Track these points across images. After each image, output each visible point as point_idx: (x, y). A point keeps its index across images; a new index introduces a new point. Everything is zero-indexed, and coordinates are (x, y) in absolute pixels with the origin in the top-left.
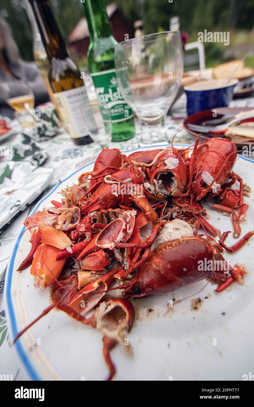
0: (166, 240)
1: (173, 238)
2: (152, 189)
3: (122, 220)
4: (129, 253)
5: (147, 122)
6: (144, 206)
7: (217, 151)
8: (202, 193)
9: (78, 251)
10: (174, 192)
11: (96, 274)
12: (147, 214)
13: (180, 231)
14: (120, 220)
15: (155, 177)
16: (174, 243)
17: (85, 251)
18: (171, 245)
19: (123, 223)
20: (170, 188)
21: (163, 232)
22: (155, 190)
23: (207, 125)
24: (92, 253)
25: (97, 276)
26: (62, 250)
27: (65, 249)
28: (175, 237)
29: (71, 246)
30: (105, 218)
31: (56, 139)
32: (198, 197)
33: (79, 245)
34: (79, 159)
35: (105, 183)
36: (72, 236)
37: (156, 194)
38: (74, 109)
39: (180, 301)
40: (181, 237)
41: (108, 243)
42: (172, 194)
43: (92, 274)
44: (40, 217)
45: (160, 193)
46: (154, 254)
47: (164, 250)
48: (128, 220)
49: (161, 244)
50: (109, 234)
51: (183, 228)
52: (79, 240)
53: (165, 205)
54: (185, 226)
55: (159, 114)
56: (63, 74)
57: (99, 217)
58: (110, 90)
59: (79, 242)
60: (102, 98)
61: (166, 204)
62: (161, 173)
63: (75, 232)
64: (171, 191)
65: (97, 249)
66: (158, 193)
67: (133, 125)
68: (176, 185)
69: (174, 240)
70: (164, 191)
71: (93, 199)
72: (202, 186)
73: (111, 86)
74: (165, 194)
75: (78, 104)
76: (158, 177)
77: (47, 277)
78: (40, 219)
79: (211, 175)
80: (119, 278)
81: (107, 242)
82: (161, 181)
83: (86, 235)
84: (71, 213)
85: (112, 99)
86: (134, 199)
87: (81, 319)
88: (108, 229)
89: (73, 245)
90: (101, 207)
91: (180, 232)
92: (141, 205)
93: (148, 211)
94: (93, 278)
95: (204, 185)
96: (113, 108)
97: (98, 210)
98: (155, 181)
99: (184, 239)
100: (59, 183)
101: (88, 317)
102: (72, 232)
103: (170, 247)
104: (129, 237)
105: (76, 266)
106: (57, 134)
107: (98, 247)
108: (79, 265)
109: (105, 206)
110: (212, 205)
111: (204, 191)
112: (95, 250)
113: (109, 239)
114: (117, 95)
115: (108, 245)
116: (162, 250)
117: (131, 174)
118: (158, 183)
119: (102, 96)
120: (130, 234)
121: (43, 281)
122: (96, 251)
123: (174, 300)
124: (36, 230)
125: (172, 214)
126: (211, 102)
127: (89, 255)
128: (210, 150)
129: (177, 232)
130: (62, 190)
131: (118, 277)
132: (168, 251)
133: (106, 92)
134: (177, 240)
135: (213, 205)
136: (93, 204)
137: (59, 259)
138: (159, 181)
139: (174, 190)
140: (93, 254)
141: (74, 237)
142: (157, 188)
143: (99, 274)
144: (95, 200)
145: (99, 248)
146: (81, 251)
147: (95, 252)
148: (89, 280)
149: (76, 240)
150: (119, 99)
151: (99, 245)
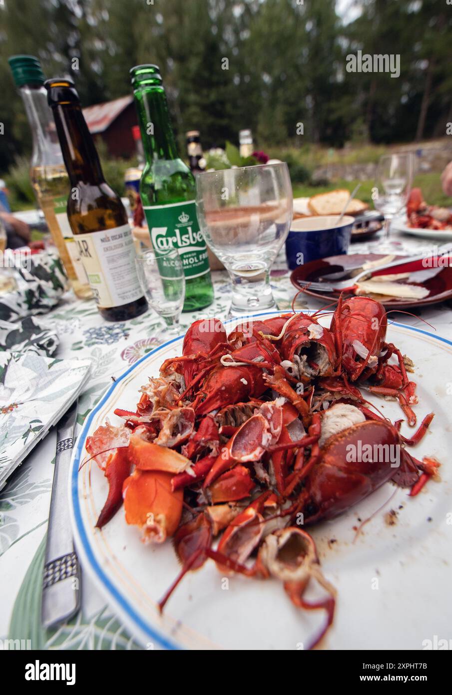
0: (334, 431)
1: (343, 427)
2: (295, 367)
3: (262, 417)
4: (282, 463)
5: (244, 278)
6: (289, 393)
7: (362, 313)
8: (358, 370)
9: (202, 474)
10: (324, 369)
11: (235, 506)
12: (294, 403)
13: (349, 417)
14: (257, 418)
15: (296, 353)
16: (346, 433)
17: (213, 471)
18: (344, 436)
19: (263, 421)
20: (318, 366)
21: (325, 424)
22: (299, 370)
23: (325, 281)
24: (224, 472)
25: (238, 509)
26: (180, 474)
27: (185, 472)
28: (344, 425)
29: (191, 466)
30: (232, 419)
31: (61, 311)
32: (353, 376)
33: (200, 465)
34: (122, 344)
35: (223, 367)
36: (186, 453)
37: (300, 376)
38: (111, 260)
39: (368, 520)
40: (352, 424)
41: (247, 454)
42: (322, 374)
43: (230, 507)
44: (104, 437)
45: (306, 374)
46: (323, 451)
47: (337, 443)
48: (269, 416)
49: (328, 439)
50: (244, 441)
51: (350, 413)
52: (198, 458)
53: (312, 392)
54: (353, 411)
55: (261, 267)
56: (94, 204)
57: (223, 418)
58: (177, 231)
59: (198, 460)
60: (162, 243)
61: (314, 390)
62: (303, 346)
63: (188, 447)
64: (320, 370)
65: (234, 464)
66: (303, 373)
67: (210, 285)
68: (327, 360)
69: (344, 430)
70: (311, 371)
71: (210, 392)
72: (356, 360)
73: (179, 226)
74: (311, 375)
75: (120, 251)
76: (299, 352)
77: (168, 518)
78: (105, 441)
79: (364, 345)
80: (274, 505)
81: (244, 453)
82: (305, 357)
83: (211, 447)
84: (175, 418)
85: (180, 244)
86: (273, 386)
87: (241, 569)
88: (242, 435)
89: (194, 465)
90: (223, 403)
91: (348, 419)
92: (285, 391)
93: (295, 400)
94: (234, 513)
95: (358, 358)
96: (182, 257)
97: (219, 409)
98: (297, 357)
99: (358, 425)
100: (112, 382)
101: (250, 565)
102: (184, 446)
103: (344, 438)
104: (277, 440)
105: (202, 499)
106: (60, 303)
107: (234, 461)
108: (207, 497)
109: (228, 400)
110: (369, 389)
111: (359, 366)
112: (231, 467)
113: (245, 449)
114: (189, 238)
115: (247, 457)
116: (334, 444)
117: (261, 351)
118: (301, 359)
119: (164, 240)
120: (278, 436)
121: (163, 524)
122: (232, 469)
123: (359, 520)
124: (111, 456)
125: (322, 406)
126: (323, 248)
127: (222, 476)
128: (352, 313)
129: (344, 419)
130: (142, 387)
131: (272, 503)
132: (342, 443)
133: (170, 233)
134: (348, 429)
135: (371, 388)
136: (210, 399)
137: (177, 489)
138: (302, 357)
139: (324, 367)
140: (227, 473)
141: (191, 453)
142: (301, 366)
143: (240, 507)
144: (212, 393)
145: (236, 462)
146: (207, 472)
147: (229, 470)
148: (229, 517)
149: (192, 458)
150: (191, 245)
151: (236, 458)
